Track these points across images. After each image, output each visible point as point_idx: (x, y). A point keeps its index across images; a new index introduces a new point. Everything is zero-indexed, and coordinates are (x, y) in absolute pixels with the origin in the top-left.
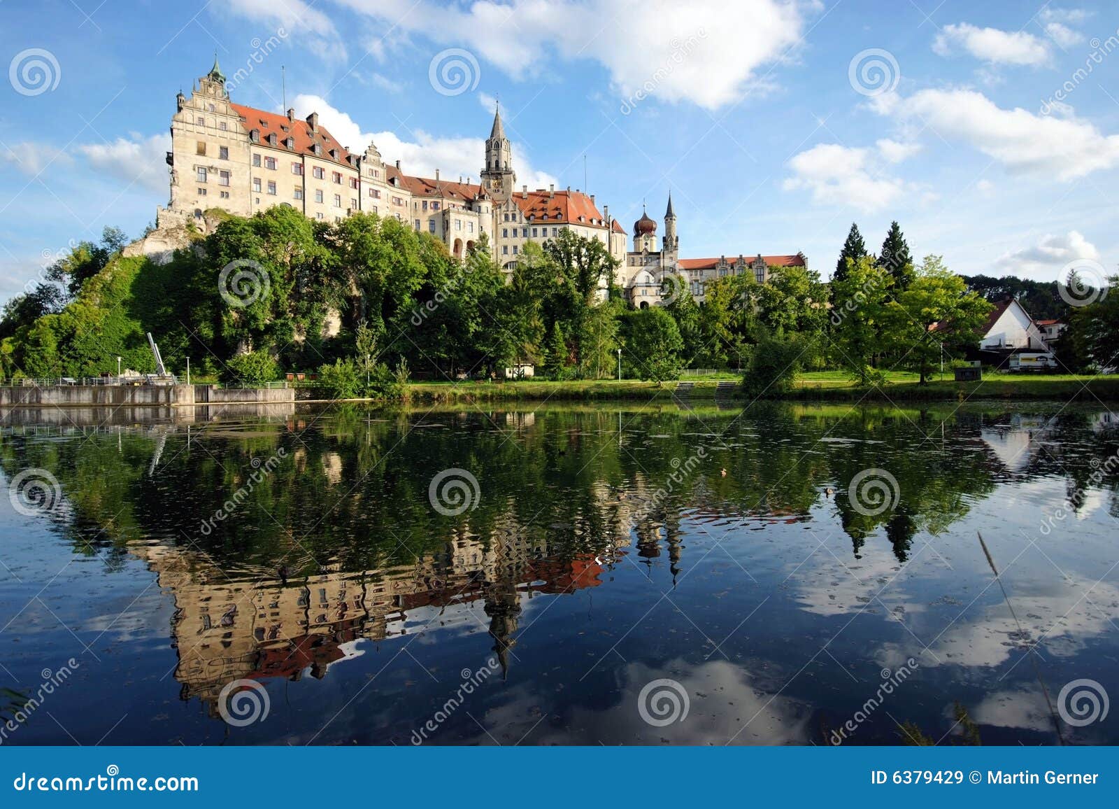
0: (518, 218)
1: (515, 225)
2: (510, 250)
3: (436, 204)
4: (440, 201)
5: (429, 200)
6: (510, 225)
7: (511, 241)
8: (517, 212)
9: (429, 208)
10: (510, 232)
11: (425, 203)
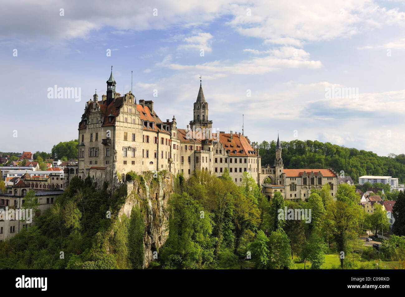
0: (223, 152)
1: (221, 156)
2: (219, 170)
3: (191, 147)
4: (193, 145)
5: (188, 145)
6: (219, 156)
7: (219, 165)
8: (222, 149)
9: (188, 149)
10: (219, 160)
11: (186, 146)
